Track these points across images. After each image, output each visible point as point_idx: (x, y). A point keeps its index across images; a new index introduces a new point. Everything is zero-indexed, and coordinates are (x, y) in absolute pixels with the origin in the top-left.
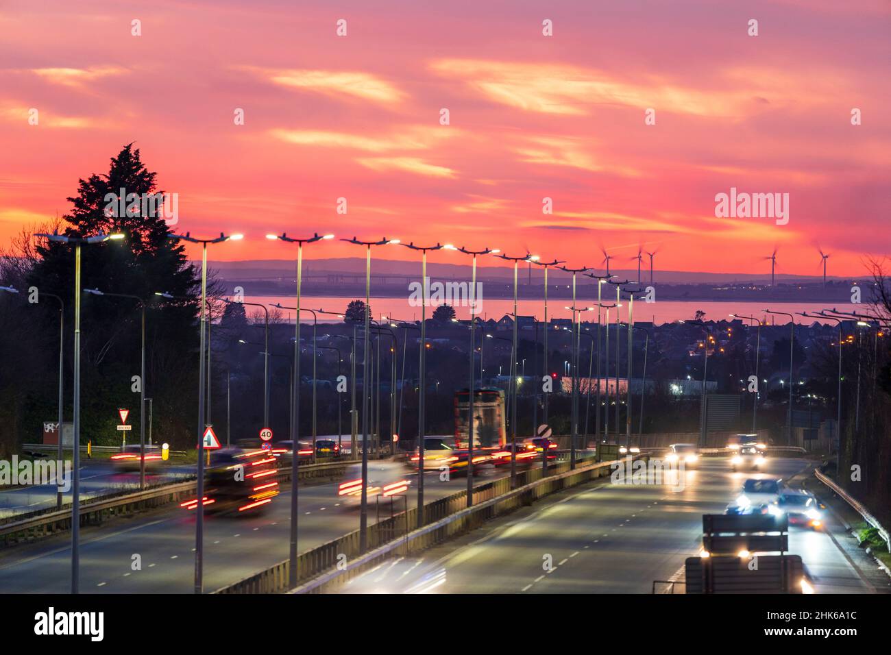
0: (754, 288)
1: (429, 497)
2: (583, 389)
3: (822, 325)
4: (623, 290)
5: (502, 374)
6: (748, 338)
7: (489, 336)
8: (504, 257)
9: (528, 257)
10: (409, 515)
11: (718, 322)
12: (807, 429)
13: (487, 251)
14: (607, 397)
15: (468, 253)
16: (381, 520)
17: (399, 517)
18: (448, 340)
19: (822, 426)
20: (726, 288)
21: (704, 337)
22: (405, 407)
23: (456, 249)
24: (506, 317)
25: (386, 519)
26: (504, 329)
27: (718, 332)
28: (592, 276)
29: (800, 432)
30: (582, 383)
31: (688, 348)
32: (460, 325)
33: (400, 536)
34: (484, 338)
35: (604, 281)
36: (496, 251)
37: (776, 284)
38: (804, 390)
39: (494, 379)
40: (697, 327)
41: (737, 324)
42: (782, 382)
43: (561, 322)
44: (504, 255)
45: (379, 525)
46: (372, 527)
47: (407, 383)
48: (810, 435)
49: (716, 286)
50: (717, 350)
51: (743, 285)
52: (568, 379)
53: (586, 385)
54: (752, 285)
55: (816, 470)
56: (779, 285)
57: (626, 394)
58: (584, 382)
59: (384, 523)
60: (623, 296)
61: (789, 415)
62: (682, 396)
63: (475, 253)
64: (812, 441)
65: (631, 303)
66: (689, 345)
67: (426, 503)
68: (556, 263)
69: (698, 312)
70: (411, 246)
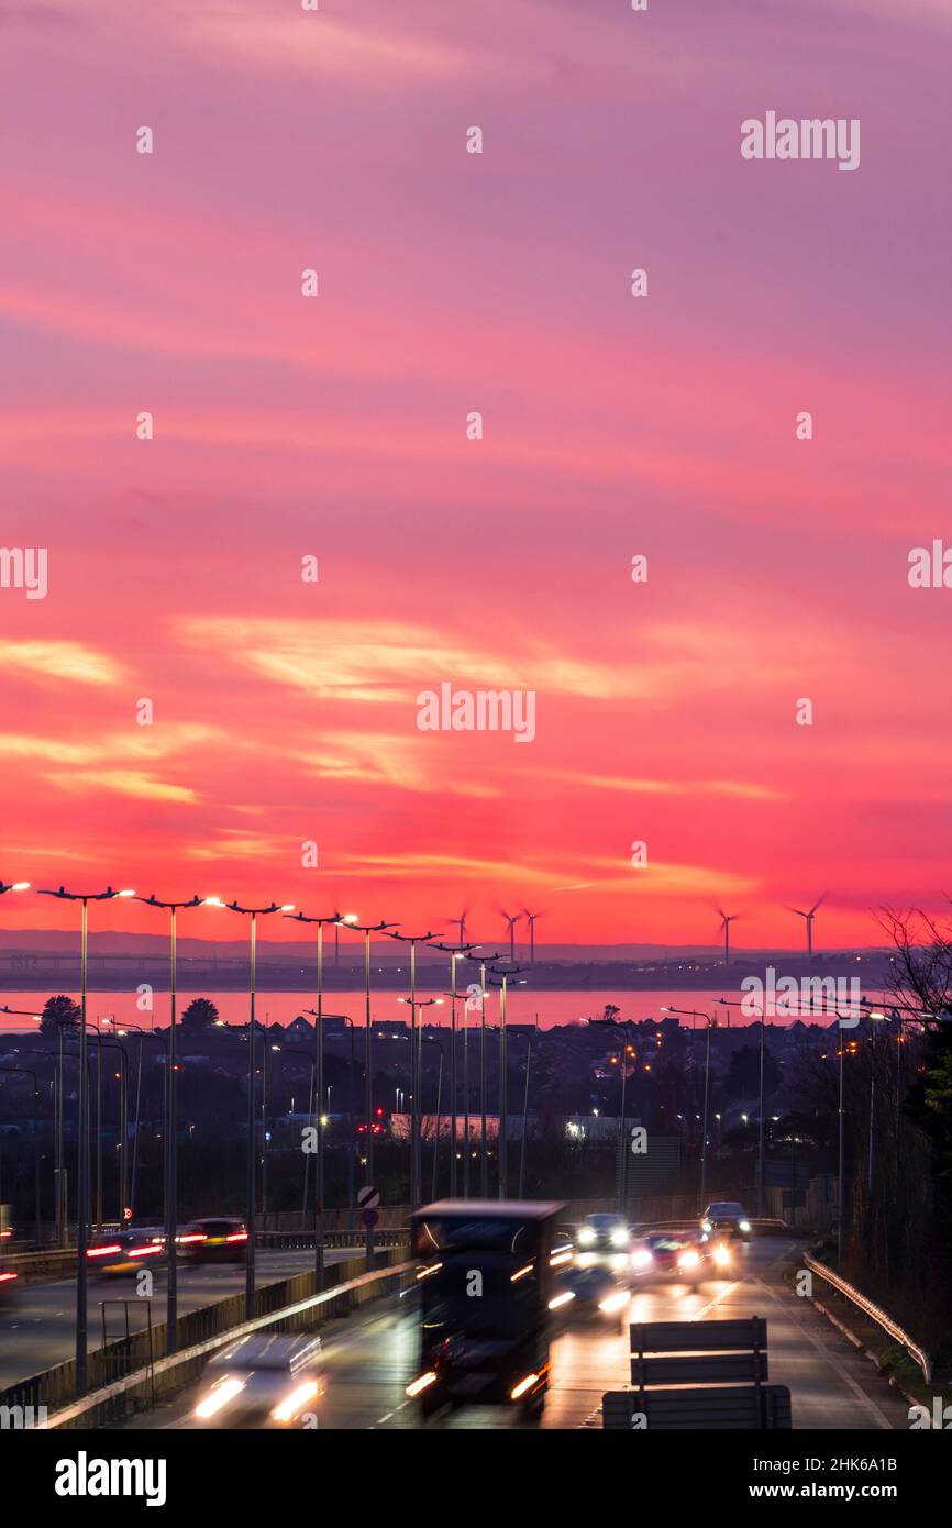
0: (697, 968)
1: (186, 1305)
2: (426, 1132)
3: (807, 1026)
4: (491, 970)
5: (295, 1111)
6: (689, 1048)
7: (275, 1048)
8: (300, 918)
9: (338, 918)
10: (153, 1333)
11: (640, 1022)
12: (788, 1189)
13: (274, 909)
14: (467, 1145)
15: (243, 911)
16: (109, 1342)
17: (137, 1337)
18: (207, 1058)
19: (812, 1186)
20: (653, 969)
21: (619, 1048)
22: (140, 1165)
23: (224, 905)
24: (300, 1020)
25: (117, 1340)
26: (297, 1038)
27: (641, 1039)
28: (441, 947)
29: (777, 1195)
30: (424, 1123)
31: (591, 1066)
32: (226, 1032)
33: (140, 1367)
34: (267, 1049)
35: (460, 956)
36: (288, 908)
37: (731, 962)
38: (781, 1129)
39: (282, 1119)
40: (606, 1032)
41: (670, 1025)
42: (745, 1117)
43: (390, 1027)
44: (301, 914)
45: (106, 1350)
46: (94, 1354)
47: (143, 1127)
48: (794, 1200)
49: (635, 966)
50: (640, 1068)
51: (679, 963)
52: (402, 1117)
53: (432, 1126)
54: (692, 962)
55: (805, 1254)
56: (737, 962)
57: (496, 1140)
58: (428, 1121)
59: (114, 1347)
60: (490, 982)
61: (759, 1168)
62: (587, 1142)
63: (254, 912)
64: (796, 1209)
65: (503, 992)
66: (595, 1061)
67: (180, 1315)
68: (383, 926)
69: (608, 1007)
70: (152, 901)
